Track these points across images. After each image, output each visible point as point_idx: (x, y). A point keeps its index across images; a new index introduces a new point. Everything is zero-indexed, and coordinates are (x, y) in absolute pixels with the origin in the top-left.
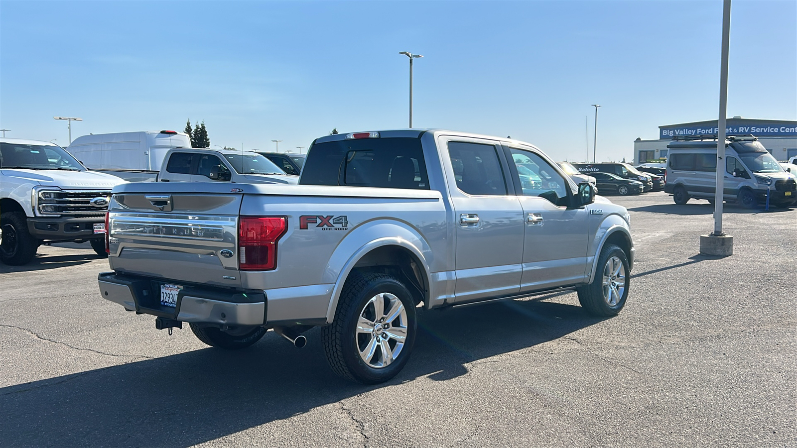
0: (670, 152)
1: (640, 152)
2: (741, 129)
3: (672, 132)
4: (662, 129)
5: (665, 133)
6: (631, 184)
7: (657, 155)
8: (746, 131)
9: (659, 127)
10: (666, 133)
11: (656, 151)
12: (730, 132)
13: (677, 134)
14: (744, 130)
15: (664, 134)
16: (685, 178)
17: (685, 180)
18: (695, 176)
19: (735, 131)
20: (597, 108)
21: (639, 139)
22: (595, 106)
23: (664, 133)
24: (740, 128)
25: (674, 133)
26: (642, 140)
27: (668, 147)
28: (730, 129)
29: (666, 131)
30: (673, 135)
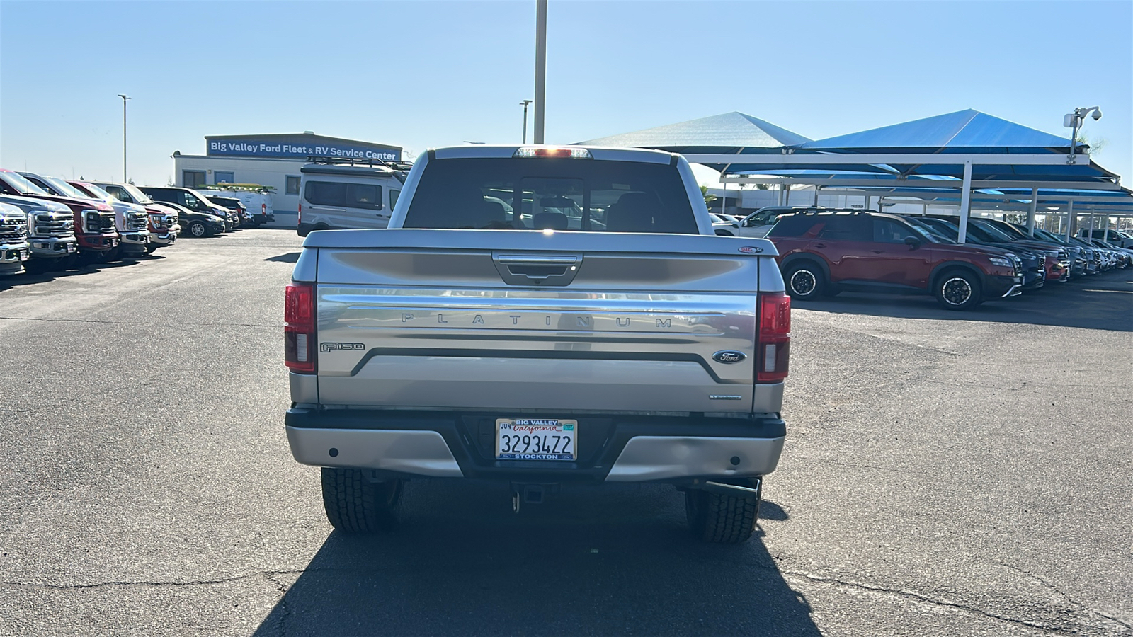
0: (304, 179)
1: (185, 172)
2: (318, 150)
3: (225, 145)
4: (210, 140)
5: (214, 146)
6: (209, 220)
7: (210, 178)
8: (325, 153)
9: (206, 137)
10: (216, 146)
11: (208, 172)
12: (305, 152)
13: (232, 149)
14: (322, 151)
15: (213, 148)
16: (331, 216)
17: (330, 218)
18: (345, 214)
19: (310, 151)
20: (127, 100)
21: (178, 153)
22: (124, 97)
23: (212, 146)
24: (317, 148)
25: (228, 147)
26: (181, 154)
27: (302, 170)
28: (304, 148)
29: (216, 144)
30: (225, 150)
